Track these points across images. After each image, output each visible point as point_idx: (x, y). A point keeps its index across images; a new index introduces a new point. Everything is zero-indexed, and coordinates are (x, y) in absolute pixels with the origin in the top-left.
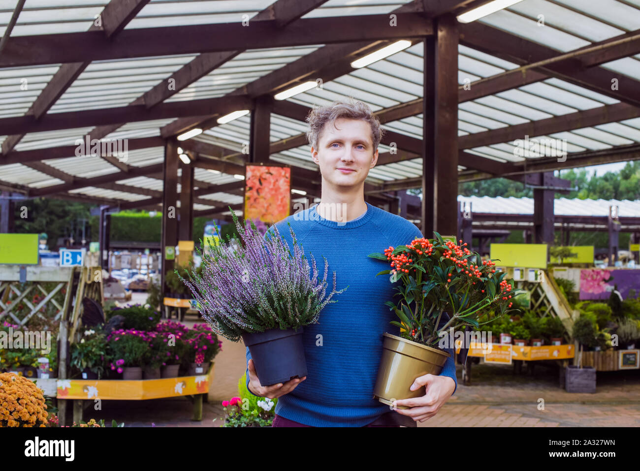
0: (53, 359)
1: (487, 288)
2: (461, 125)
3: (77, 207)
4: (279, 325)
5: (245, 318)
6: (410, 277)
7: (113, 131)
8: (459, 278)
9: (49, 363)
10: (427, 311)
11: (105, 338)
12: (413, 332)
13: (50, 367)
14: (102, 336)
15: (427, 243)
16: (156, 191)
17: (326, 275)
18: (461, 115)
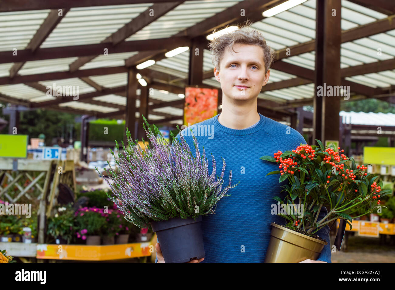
0: (34, 228)
1: (359, 188)
2: (343, 59)
3: (66, 116)
4: (180, 215)
5: (151, 208)
6: (295, 177)
7: (89, 61)
8: (336, 180)
9: (32, 232)
10: (308, 205)
11: (74, 213)
12: (296, 223)
13: (32, 235)
14: (72, 212)
15: (310, 149)
16: (122, 106)
17: (223, 173)
18: (343, 52)
